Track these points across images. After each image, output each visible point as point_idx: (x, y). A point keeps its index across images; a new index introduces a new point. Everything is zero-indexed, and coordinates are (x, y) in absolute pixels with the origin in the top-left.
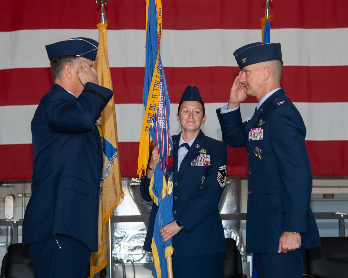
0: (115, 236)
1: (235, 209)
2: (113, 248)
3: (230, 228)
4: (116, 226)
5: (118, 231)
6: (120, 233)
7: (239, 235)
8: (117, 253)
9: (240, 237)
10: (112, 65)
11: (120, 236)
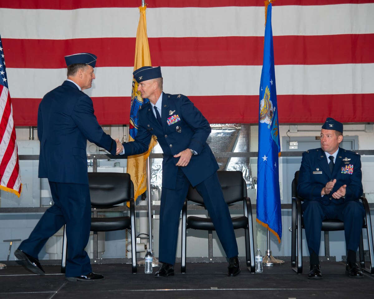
0: (152, 169)
1: (245, 148)
2: (151, 178)
3: (242, 163)
4: (153, 161)
5: (155, 164)
6: (156, 166)
7: (248, 168)
8: (154, 182)
9: (249, 170)
10: (149, 37)
11: (156, 169)
